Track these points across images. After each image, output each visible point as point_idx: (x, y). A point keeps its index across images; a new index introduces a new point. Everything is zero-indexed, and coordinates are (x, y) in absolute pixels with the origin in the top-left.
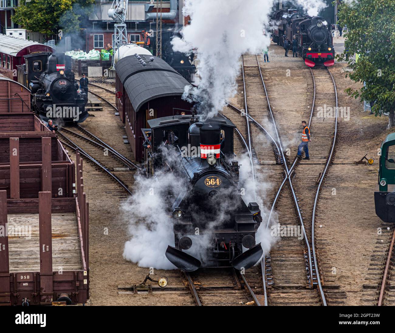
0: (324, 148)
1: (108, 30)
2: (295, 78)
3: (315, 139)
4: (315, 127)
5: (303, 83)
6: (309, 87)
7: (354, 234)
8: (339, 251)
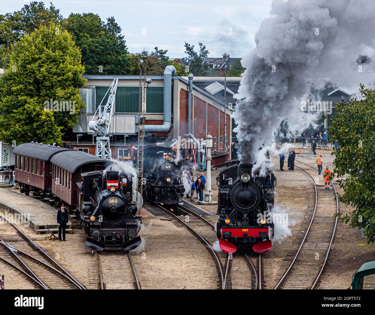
0: (309, 278)
1: (90, 144)
2: (296, 199)
3: (302, 267)
4: (305, 254)
5: (304, 205)
6: (309, 209)
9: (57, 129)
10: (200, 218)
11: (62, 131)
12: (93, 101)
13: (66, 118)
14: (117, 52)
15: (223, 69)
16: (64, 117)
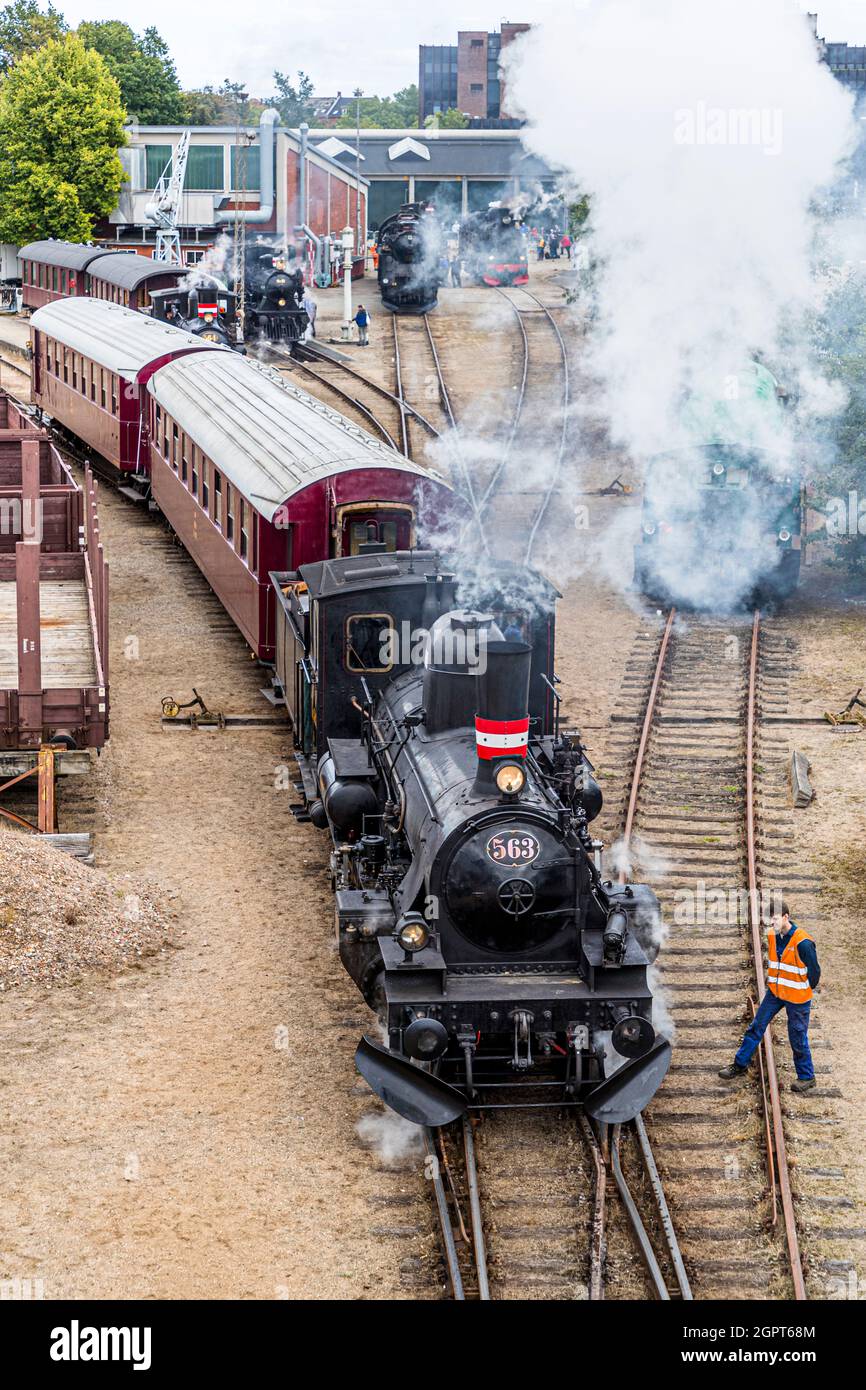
1: (144, 242)
6: (517, 350)
7: (596, 622)
8: (569, 653)
9: (83, 218)
10: (339, 366)
11: (92, 221)
12: (141, 171)
13: (98, 199)
14: (163, 88)
15: (332, 117)
16: (95, 197)
